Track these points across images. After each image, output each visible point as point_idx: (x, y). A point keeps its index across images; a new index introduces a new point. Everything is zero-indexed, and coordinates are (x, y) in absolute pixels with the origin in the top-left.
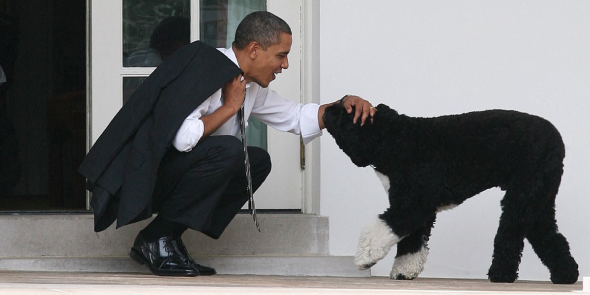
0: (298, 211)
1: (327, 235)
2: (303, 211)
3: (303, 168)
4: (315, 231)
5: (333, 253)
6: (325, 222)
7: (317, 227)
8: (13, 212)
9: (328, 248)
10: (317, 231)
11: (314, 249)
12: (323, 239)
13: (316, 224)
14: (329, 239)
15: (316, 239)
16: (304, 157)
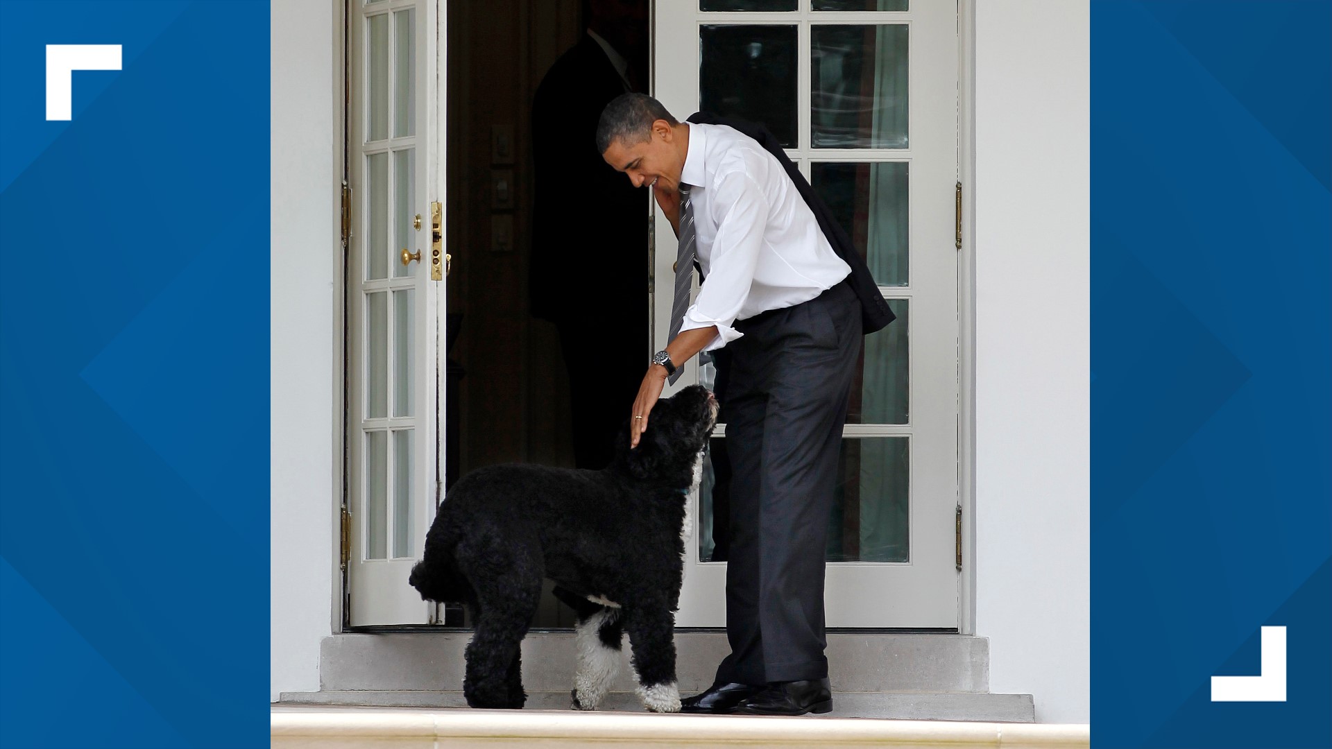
0: (954, 631)
1: (985, 665)
2: (959, 631)
3: (959, 570)
4: (968, 659)
5: (994, 689)
6: (984, 643)
7: (971, 653)
8: (541, 628)
9: (987, 683)
10: (972, 658)
11: (966, 685)
12: (980, 669)
13: (969, 648)
14: (988, 669)
15: (969, 669)
16: (961, 553)
